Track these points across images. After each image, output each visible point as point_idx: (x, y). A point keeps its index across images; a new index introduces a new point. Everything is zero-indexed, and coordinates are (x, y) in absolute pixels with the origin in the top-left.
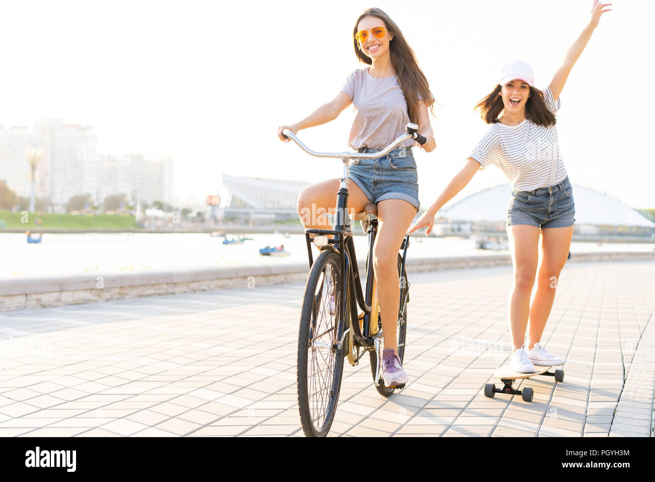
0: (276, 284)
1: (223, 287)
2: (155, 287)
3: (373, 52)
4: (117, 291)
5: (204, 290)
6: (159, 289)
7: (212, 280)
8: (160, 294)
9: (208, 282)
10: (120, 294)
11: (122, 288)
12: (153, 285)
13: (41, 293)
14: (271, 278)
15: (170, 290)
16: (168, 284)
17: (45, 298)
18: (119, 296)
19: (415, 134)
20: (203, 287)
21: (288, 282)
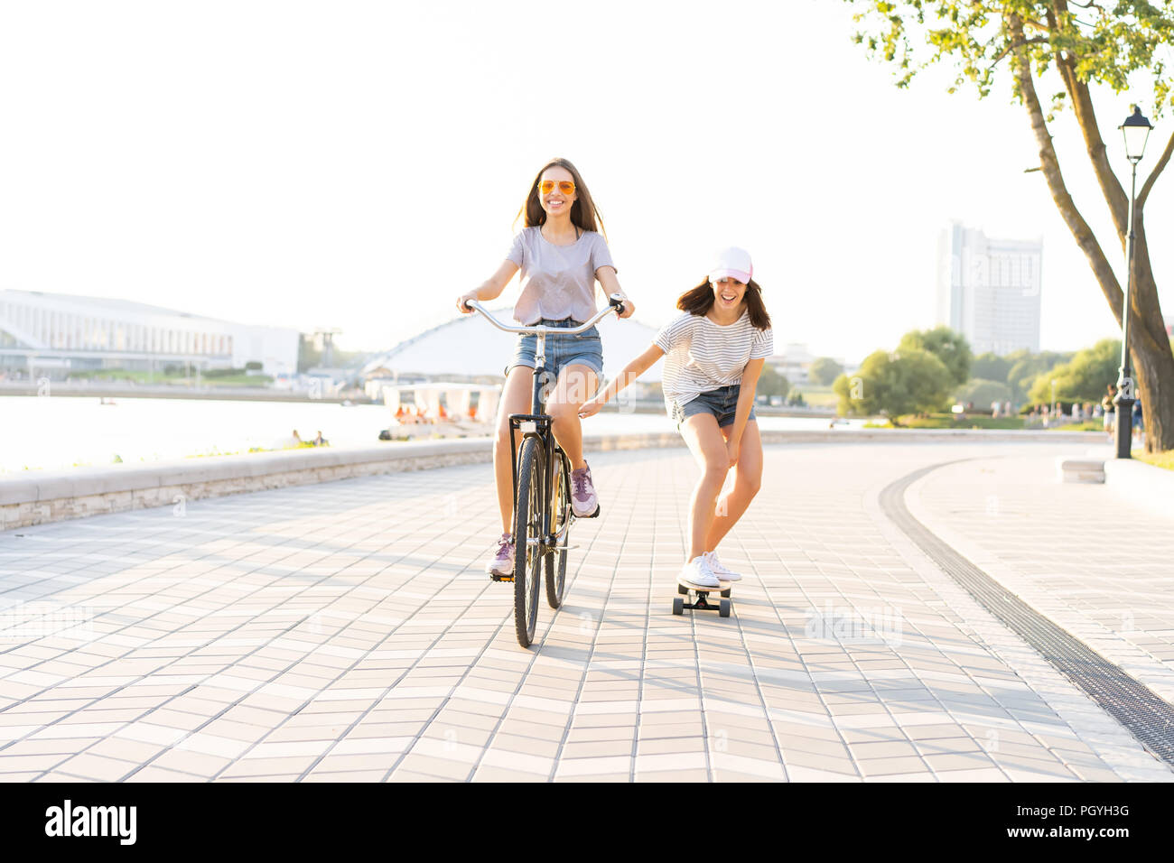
0: (343, 479)
1: (293, 483)
2: (235, 482)
3: (555, 207)
4: (202, 487)
5: (276, 487)
6: (237, 485)
7: (284, 473)
8: (238, 492)
9: (280, 477)
10: (206, 491)
11: (207, 483)
12: (232, 480)
13: (143, 489)
14: (337, 471)
15: (249, 487)
16: (245, 478)
17: (149, 496)
18: (205, 494)
19: (619, 306)
20: (275, 483)
21: (355, 477)
